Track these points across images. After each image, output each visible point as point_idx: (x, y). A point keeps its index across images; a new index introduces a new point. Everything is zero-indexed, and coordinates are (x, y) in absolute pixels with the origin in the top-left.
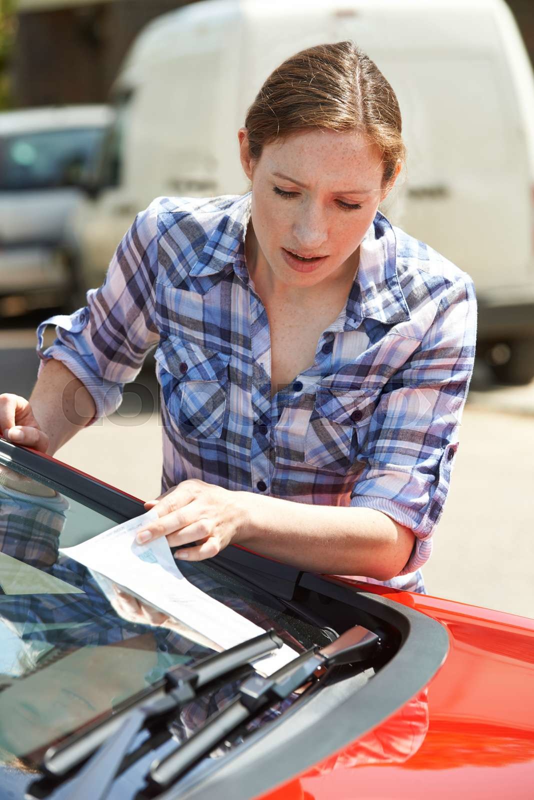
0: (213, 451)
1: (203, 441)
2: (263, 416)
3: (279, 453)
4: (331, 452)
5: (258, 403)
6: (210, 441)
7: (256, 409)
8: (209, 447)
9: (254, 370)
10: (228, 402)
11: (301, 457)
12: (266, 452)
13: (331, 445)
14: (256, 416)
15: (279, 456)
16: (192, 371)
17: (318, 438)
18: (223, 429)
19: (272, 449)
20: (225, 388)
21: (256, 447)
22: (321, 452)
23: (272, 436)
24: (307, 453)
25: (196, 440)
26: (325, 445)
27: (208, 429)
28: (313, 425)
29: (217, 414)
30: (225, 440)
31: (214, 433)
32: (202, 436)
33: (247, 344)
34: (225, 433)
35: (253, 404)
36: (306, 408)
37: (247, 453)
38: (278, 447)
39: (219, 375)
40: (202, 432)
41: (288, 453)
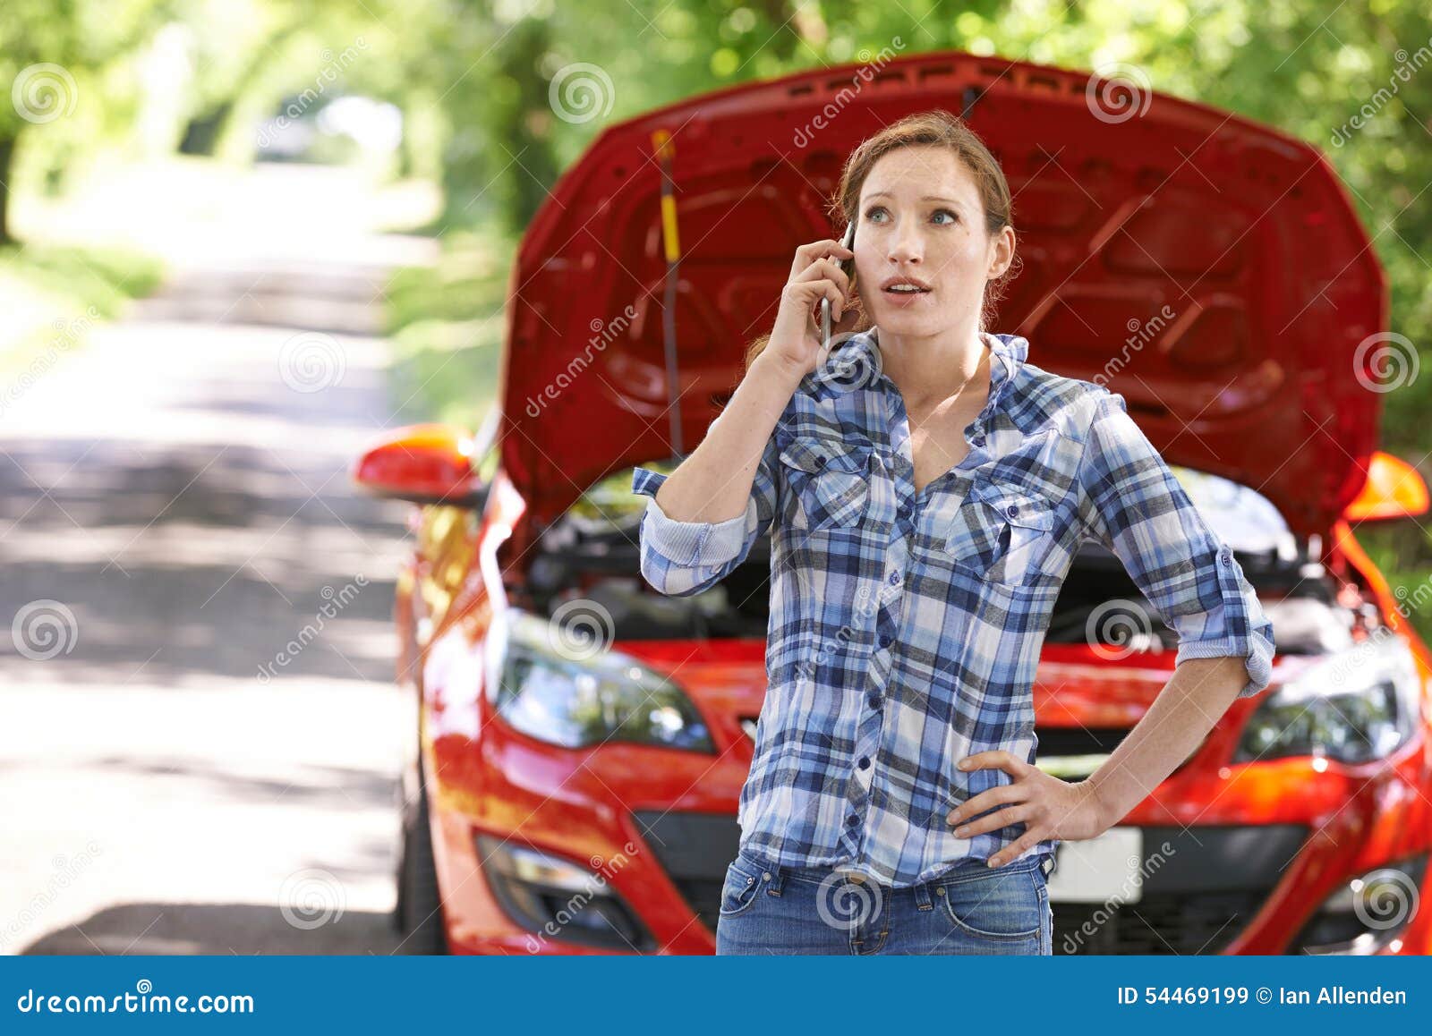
0: (845, 543)
1: (834, 531)
2: (908, 501)
3: (918, 540)
4: (977, 542)
5: (900, 490)
6: (844, 531)
7: (899, 495)
8: (839, 539)
9: (894, 461)
10: (869, 492)
11: (941, 545)
12: (907, 536)
13: (978, 534)
14: (901, 503)
15: (918, 545)
16: (832, 462)
17: (966, 524)
18: (861, 517)
19: (912, 536)
20: (866, 479)
21: (896, 531)
22: (966, 540)
23: (916, 520)
24: (949, 539)
25: (827, 531)
26: (972, 533)
27: (844, 517)
28: (964, 511)
29: (857, 503)
30: (861, 528)
31: (850, 521)
32: (836, 525)
33: (885, 440)
34: (863, 521)
35: (896, 491)
36: (958, 493)
37: (886, 539)
38: (919, 535)
39: (861, 465)
40: (837, 520)
41: (927, 542)
